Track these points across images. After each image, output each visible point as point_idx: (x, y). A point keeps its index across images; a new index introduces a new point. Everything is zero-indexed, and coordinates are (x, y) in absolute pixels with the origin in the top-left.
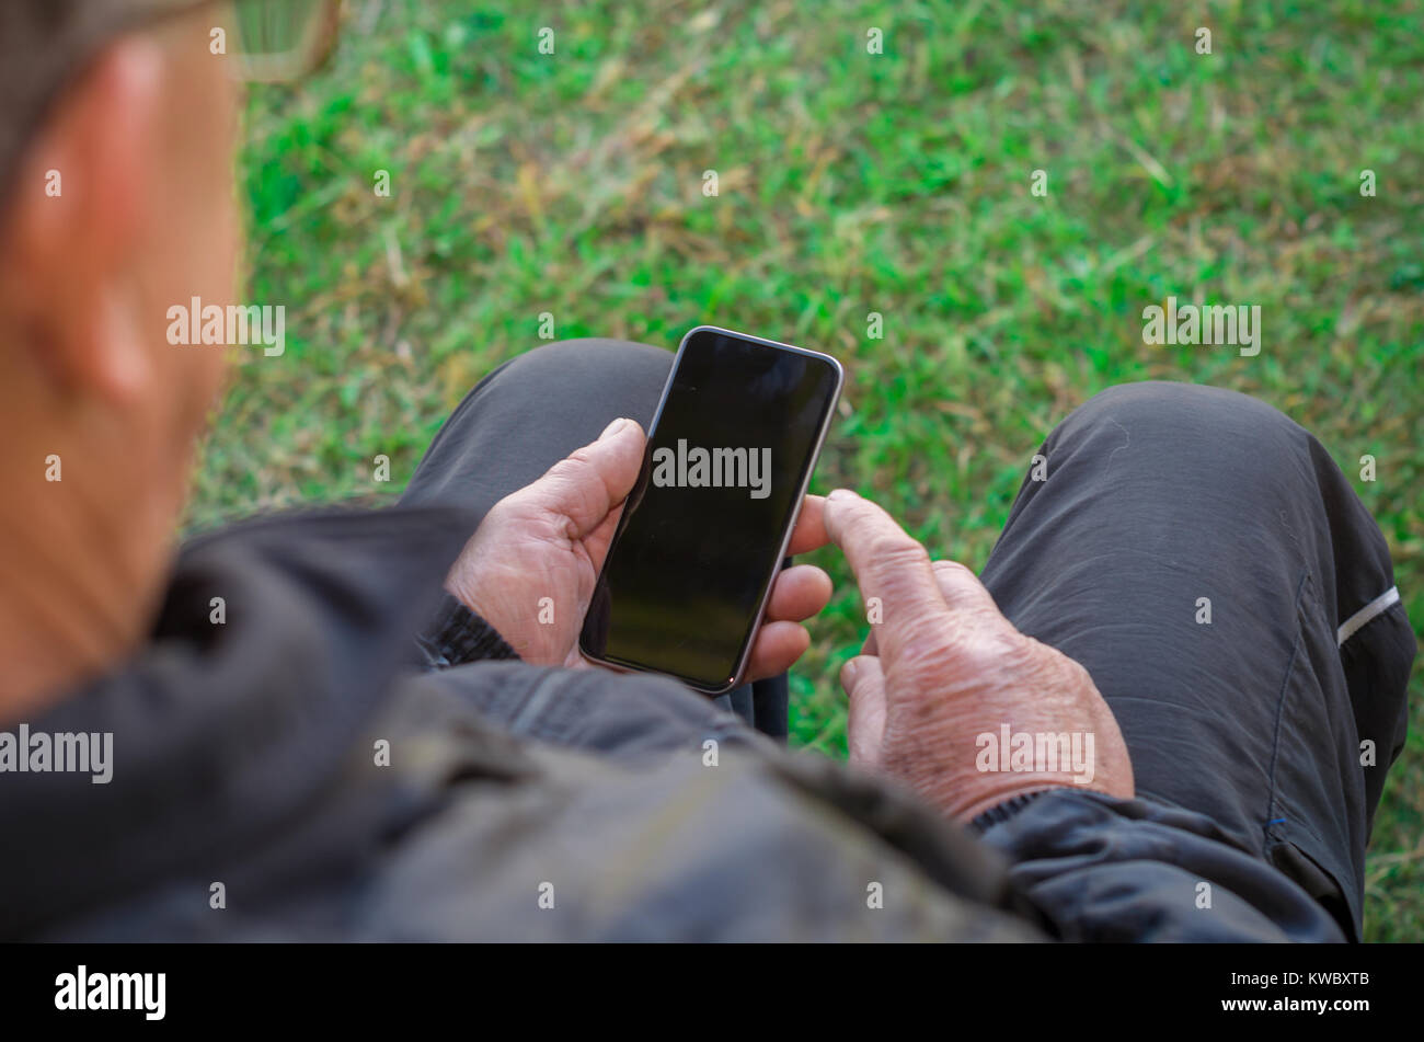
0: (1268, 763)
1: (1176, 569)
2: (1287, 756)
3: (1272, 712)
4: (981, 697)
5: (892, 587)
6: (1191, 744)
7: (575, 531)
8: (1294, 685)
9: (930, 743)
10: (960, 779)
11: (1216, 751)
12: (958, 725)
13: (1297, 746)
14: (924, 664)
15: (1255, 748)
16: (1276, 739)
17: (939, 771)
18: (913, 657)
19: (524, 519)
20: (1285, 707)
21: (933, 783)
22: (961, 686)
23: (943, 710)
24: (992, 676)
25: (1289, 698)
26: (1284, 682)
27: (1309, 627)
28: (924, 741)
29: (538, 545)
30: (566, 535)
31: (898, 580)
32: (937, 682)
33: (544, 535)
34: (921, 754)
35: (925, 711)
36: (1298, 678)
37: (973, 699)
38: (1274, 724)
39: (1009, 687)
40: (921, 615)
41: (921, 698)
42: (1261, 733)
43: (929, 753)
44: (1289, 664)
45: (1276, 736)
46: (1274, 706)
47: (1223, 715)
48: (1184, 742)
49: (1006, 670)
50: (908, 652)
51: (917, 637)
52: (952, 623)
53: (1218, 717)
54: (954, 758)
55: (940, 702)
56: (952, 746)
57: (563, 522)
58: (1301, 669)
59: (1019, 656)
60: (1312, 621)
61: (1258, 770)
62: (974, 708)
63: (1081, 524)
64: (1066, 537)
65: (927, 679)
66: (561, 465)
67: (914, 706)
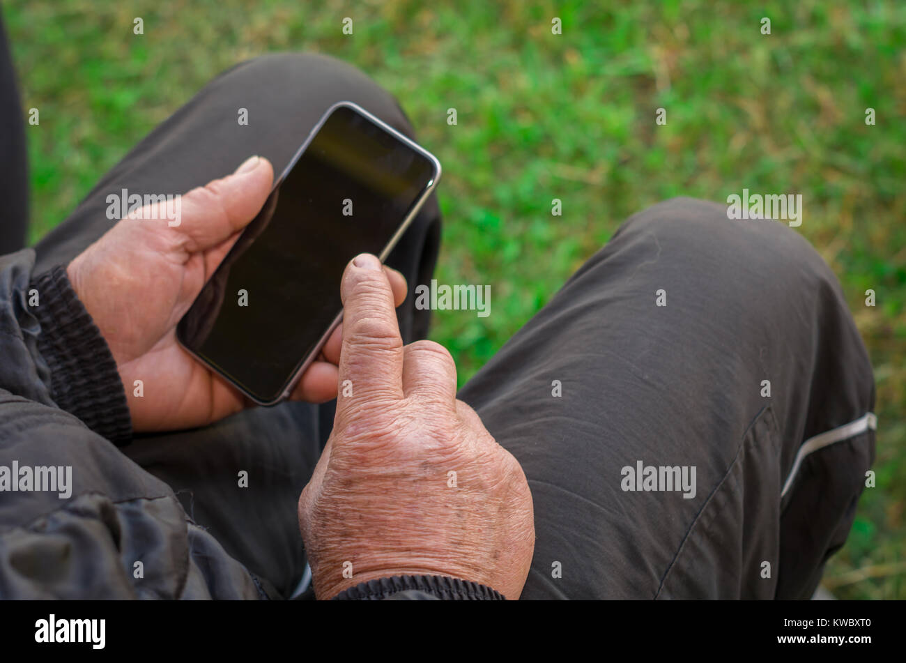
0: (664, 569)
1: (646, 382)
2: (684, 564)
3: (686, 524)
4: (396, 484)
5: (357, 367)
6: (596, 543)
7: (192, 247)
8: (715, 504)
9: (345, 510)
10: (360, 547)
11: (616, 553)
12: (369, 502)
13: (699, 555)
14: (357, 444)
15: (656, 555)
16: (679, 549)
17: (345, 535)
18: (352, 435)
19: (147, 230)
20: (699, 521)
21: (339, 543)
22: (382, 471)
23: (361, 487)
24: (413, 468)
25: (707, 514)
26: (708, 499)
27: (753, 451)
28: (341, 507)
29: (151, 255)
30: (182, 249)
31: (362, 362)
32: (363, 461)
33: (159, 248)
34: (336, 516)
35: (348, 483)
36: (722, 498)
37: (389, 484)
38: (683, 535)
39: (425, 479)
40: (370, 399)
41: (347, 471)
42: (668, 543)
43: (343, 518)
44: (717, 484)
45: (680, 547)
46: (690, 519)
47: (635, 521)
48: (590, 539)
49: (425, 465)
50: (351, 429)
51: (360, 418)
52: (396, 412)
53: (630, 522)
54: (359, 528)
55: (362, 479)
56: (361, 518)
57: (179, 241)
58: (727, 490)
59: (444, 454)
60: (758, 447)
61: (650, 575)
62: (387, 491)
63: (592, 318)
64: (576, 328)
65: (356, 458)
66: (198, 192)
67: (342, 476)
